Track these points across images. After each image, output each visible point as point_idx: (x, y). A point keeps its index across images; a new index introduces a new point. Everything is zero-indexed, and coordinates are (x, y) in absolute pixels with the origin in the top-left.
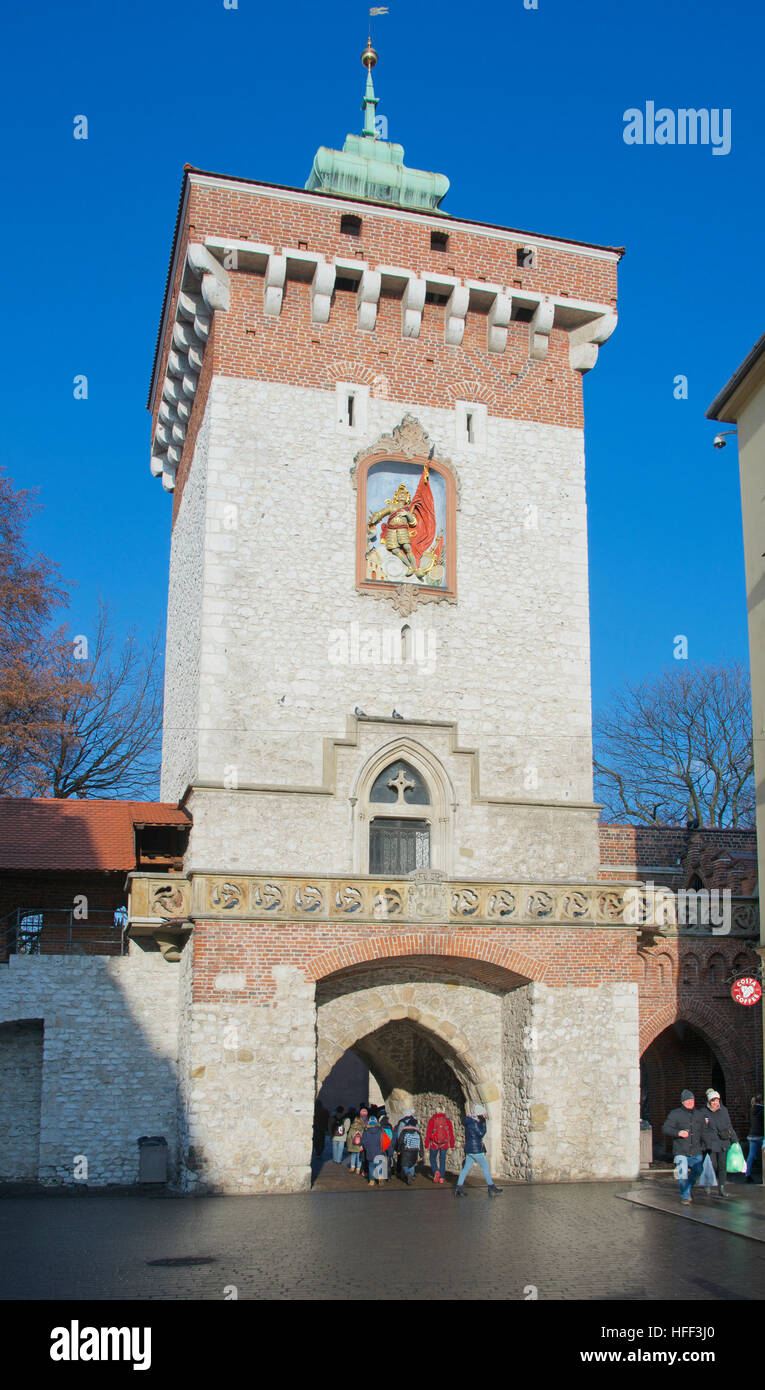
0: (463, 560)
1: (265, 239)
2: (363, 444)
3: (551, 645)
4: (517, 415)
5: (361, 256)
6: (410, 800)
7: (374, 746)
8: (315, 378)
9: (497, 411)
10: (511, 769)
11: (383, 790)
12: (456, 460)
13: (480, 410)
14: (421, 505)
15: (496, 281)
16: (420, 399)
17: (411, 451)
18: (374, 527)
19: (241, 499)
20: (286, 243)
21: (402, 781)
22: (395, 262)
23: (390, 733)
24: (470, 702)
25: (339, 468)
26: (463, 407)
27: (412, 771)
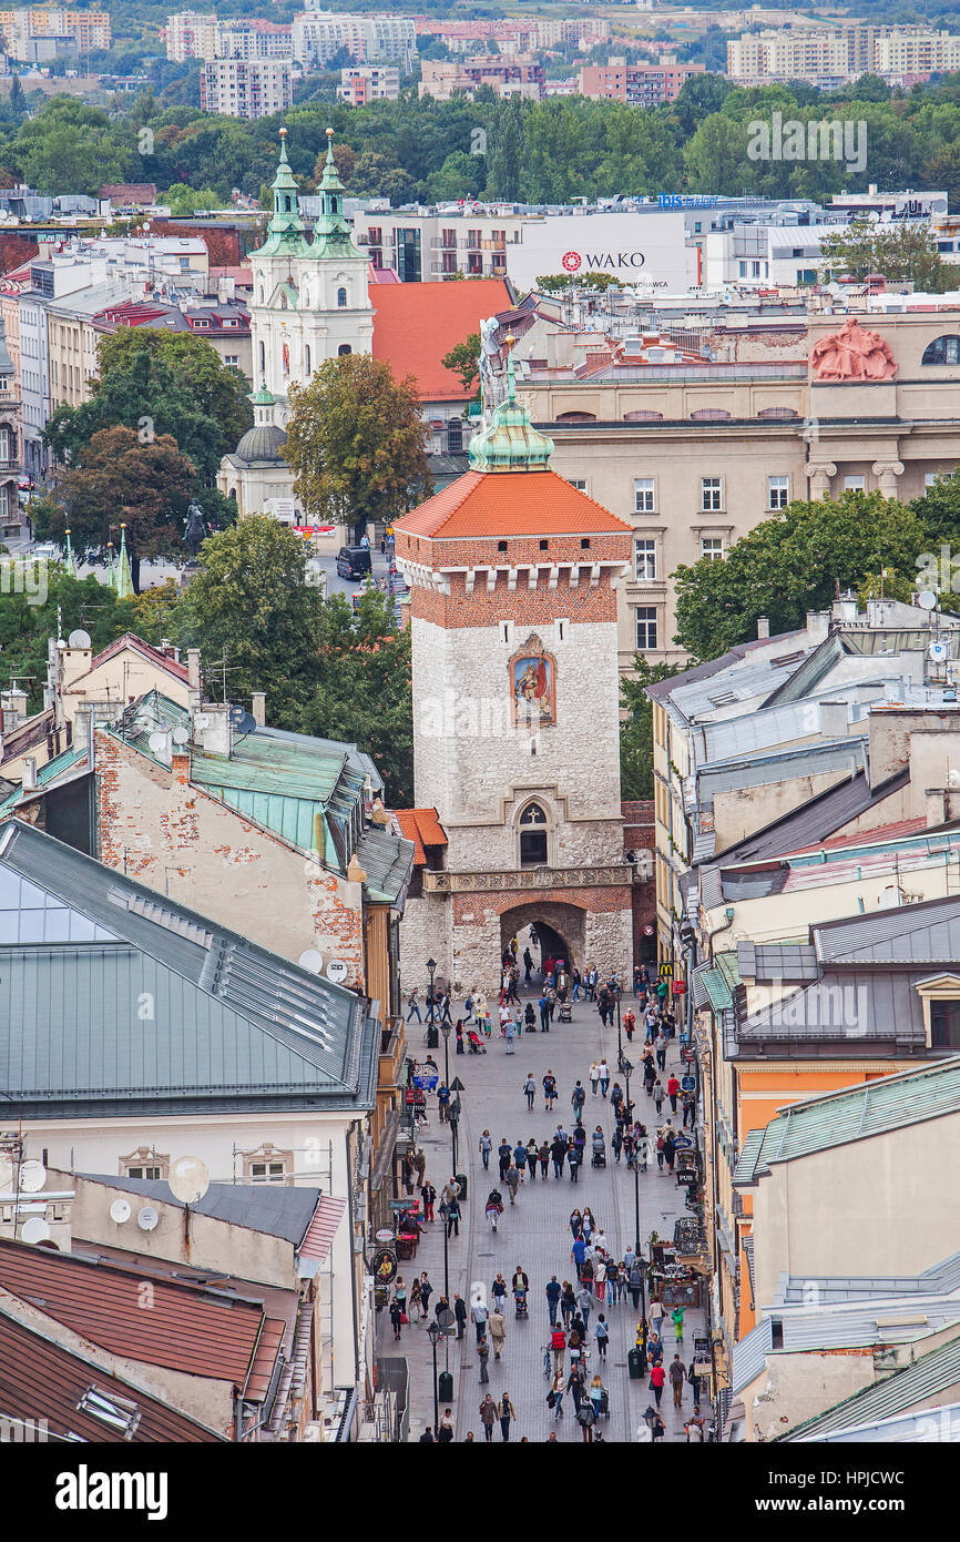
0: (559, 703)
1: (465, 564)
2: (511, 652)
3: (601, 739)
4: (584, 621)
5: (508, 562)
6: (537, 821)
7: (522, 800)
8: (491, 622)
9: (574, 620)
10: (582, 803)
11: (525, 819)
12: (554, 651)
13: (566, 621)
14: (540, 676)
15: (571, 560)
16: (537, 622)
17: (535, 651)
18: (519, 689)
19: (459, 689)
20: (475, 564)
21: (533, 814)
22: (524, 562)
23: (528, 795)
24: (564, 772)
25: (501, 665)
26: (557, 621)
27: (539, 809)
